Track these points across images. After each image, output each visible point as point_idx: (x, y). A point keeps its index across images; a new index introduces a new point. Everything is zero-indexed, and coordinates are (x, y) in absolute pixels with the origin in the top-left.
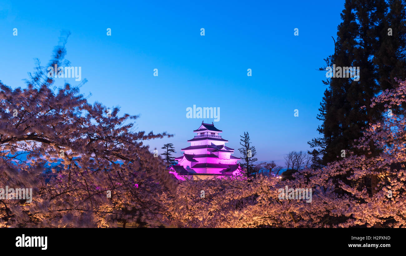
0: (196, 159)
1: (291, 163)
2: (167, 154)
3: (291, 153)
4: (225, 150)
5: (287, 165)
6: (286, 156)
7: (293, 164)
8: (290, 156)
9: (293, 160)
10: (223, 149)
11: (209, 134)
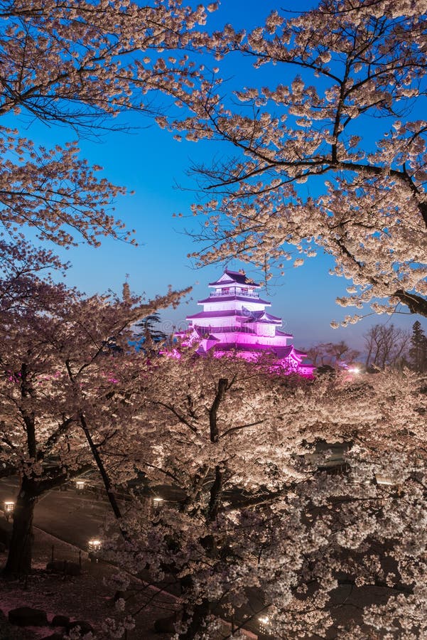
0: (216, 335)
1: (376, 346)
2: (147, 325)
3: (374, 327)
4: (267, 319)
5: (368, 348)
6: (367, 333)
7: (379, 347)
8: (374, 334)
9: (378, 339)
10: (264, 317)
11: (239, 290)
